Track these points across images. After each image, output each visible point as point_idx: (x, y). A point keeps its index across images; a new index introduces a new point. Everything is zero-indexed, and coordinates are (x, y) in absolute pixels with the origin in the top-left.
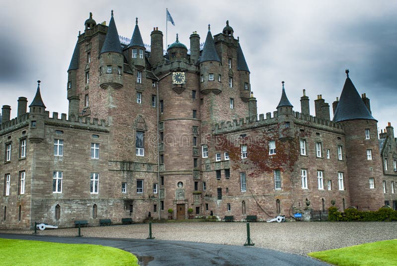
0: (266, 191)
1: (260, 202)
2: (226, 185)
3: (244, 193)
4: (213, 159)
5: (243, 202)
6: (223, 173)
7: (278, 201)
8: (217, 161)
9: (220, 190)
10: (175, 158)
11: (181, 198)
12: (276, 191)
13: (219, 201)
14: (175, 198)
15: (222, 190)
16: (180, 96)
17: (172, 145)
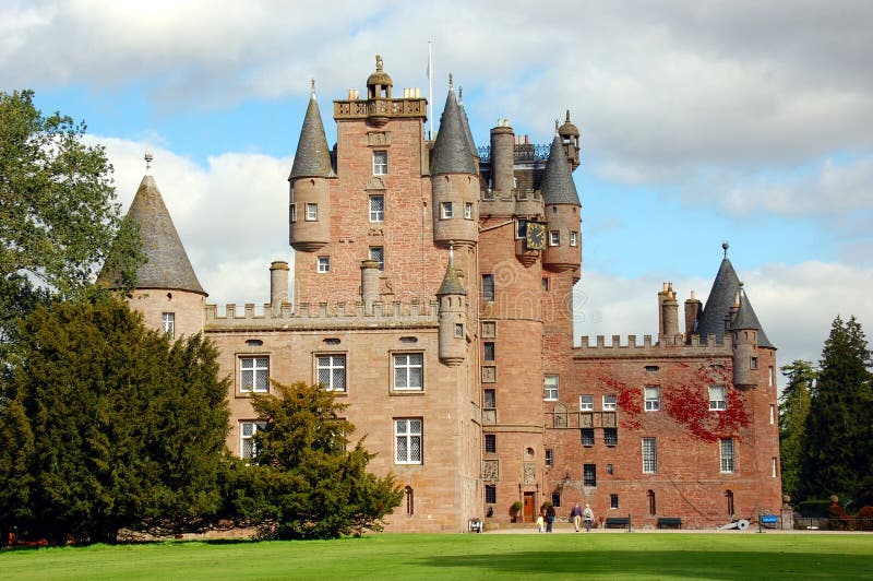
0: (703, 474)
1: (691, 494)
2: (608, 459)
3: (651, 476)
4: (574, 405)
5: (652, 493)
6: (599, 435)
7: (730, 494)
8: (582, 410)
9: (590, 468)
10: (522, 399)
11: (531, 480)
12: (724, 475)
13: (588, 489)
14: (521, 480)
15: (597, 468)
16: (529, 272)
17: (514, 371)
